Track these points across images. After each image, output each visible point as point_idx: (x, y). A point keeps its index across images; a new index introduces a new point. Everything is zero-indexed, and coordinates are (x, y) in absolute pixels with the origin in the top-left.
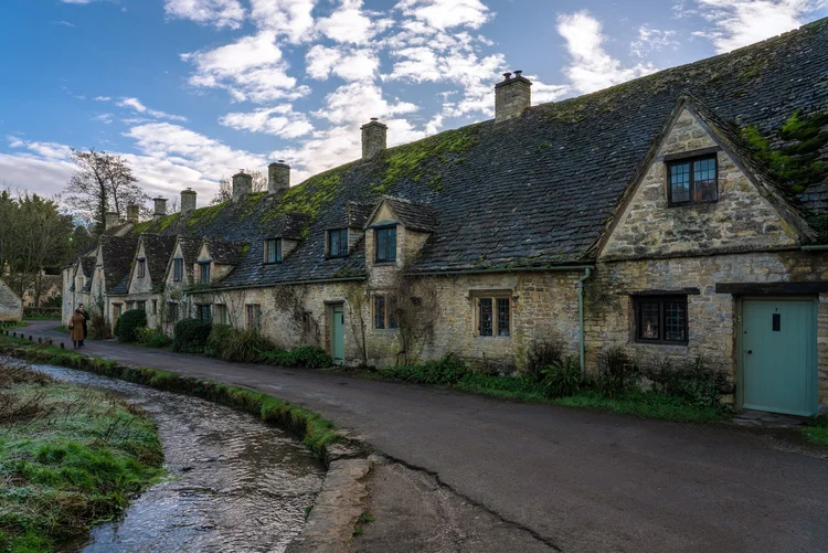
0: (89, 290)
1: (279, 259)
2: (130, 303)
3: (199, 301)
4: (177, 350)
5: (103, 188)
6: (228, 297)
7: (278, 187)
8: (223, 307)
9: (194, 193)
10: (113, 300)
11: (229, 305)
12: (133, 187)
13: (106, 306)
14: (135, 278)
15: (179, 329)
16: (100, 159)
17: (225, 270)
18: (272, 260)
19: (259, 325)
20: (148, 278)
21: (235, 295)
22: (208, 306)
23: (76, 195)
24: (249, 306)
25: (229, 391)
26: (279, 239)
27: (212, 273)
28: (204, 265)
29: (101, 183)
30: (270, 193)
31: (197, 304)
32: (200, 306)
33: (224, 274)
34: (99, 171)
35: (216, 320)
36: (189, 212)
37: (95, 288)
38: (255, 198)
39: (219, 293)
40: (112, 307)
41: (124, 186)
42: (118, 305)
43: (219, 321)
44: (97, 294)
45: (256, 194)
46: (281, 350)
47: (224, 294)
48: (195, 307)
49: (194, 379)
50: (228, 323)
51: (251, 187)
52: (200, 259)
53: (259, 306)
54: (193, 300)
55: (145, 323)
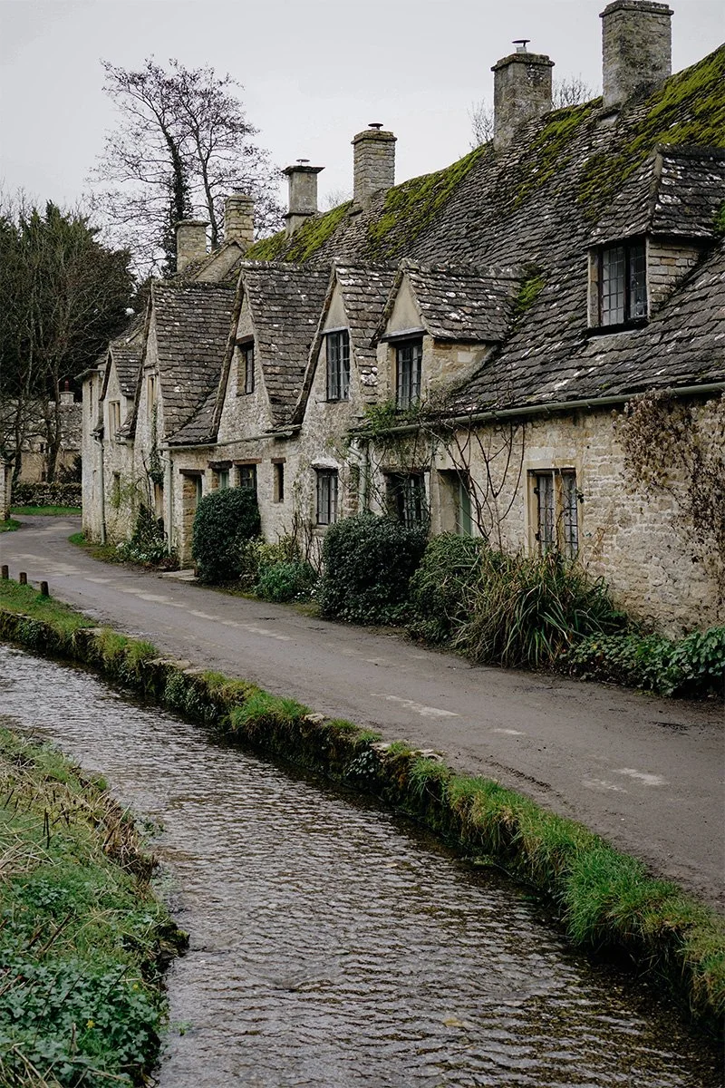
0: (132, 437)
1: (634, 315)
2: (221, 470)
3: (394, 461)
4: (330, 614)
5: (177, 163)
6: (475, 447)
7: (634, 81)
8: (457, 479)
9: (390, 139)
10: (182, 463)
11: (477, 473)
12: (249, 151)
13: (166, 479)
14: (231, 397)
15: (334, 547)
16: (169, 84)
17: (467, 359)
18: (613, 317)
19: (572, 540)
20: (261, 396)
21: (494, 442)
22: (417, 476)
23: (117, 186)
24: (540, 476)
25: (454, 791)
26: (636, 242)
27: (427, 373)
28: (407, 346)
29: (174, 149)
30: (609, 102)
31: (386, 472)
32: (392, 477)
33: (463, 374)
34: (169, 117)
35: (442, 522)
36: (375, 196)
37: (143, 430)
38: (559, 126)
39: (447, 434)
40: (180, 480)
41: (227, 153)
42: (193, 477)
43: (450, 527)
44: (148, 446)
45: (563, 115)
46: (646, 629)
47: (462, 440)
48: (380, 480)
49: (349, 729)
50: (476, 533)
51: (548, 95)
52: (394, 330)
53: (569, 475)
54: (376, 459)
55: (255, 529)
